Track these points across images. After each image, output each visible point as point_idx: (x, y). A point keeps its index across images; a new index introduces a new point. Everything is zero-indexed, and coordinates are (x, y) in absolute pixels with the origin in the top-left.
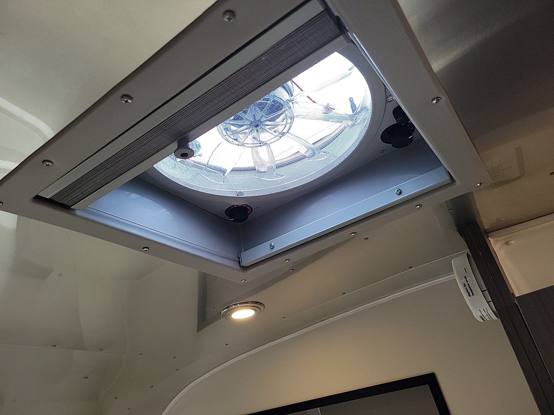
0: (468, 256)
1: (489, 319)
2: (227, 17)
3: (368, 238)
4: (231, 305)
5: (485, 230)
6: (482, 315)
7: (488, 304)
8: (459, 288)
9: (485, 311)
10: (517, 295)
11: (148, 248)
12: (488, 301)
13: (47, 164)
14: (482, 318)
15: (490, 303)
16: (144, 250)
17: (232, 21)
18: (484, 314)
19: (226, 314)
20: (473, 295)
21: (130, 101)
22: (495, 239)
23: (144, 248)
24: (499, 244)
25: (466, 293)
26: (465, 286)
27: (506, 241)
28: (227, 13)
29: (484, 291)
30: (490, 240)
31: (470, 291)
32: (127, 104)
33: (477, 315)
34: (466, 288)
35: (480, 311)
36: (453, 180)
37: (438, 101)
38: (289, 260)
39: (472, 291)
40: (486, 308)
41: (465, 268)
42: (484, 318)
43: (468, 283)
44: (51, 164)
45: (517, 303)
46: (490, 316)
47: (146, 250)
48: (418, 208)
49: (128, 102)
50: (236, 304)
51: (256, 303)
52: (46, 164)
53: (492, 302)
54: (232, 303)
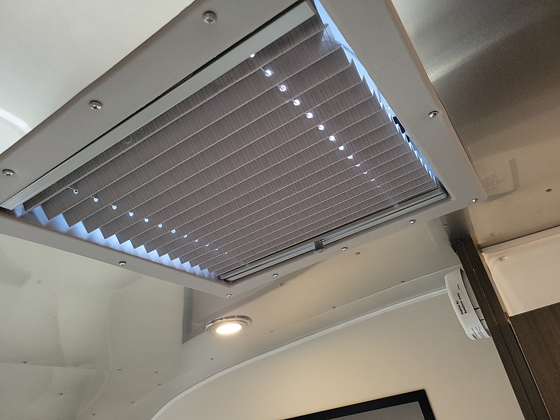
0: (461, 271)
1: (481, 337)
2: (208, 18)
3: (359, 253)
4: (216, 319)
5: (479, 245)
6: (474, 333)
7: (481, 323)
8: (452, 305)
9: (477, 329)
10: (511, 314)
11: (125, 262)
12: (481, 319)
13: (8, 173)
14: (474, 336)
15: (483, 321)
16: (120, 264)
17: (212, 22)
18: (476, 332)
19: (210, 329)
20: (466, 313)
21: (99, 107)
22: (489, 254)
23: (120, 262)
24: (493, 260)
25: (459, 311)
26: (457, 303)
27: (499, 258)
28: (208, 14)
29: (476, 309)
30: (483, 255)
31: (462, 309)
32: (96, 111)
33: (469, 333)
34: (459, 305)
35: (473, 329)
36: (448, 195)
37: (435, 114)
38: (277, 274)
39: (464, 309)
40: (478, 326)
41: (458, 285)
42: (477, 336)
43: (461, 300)
44: (12, 174)
45: (510, 323)
46: (482, 334)
47: (123, 265)
48: (412, 223)
49: (97, 109)
50: (222, 319)
51: (243, 317)
52: (6, 174)
53: (484, 320)
54: (217, 318)
